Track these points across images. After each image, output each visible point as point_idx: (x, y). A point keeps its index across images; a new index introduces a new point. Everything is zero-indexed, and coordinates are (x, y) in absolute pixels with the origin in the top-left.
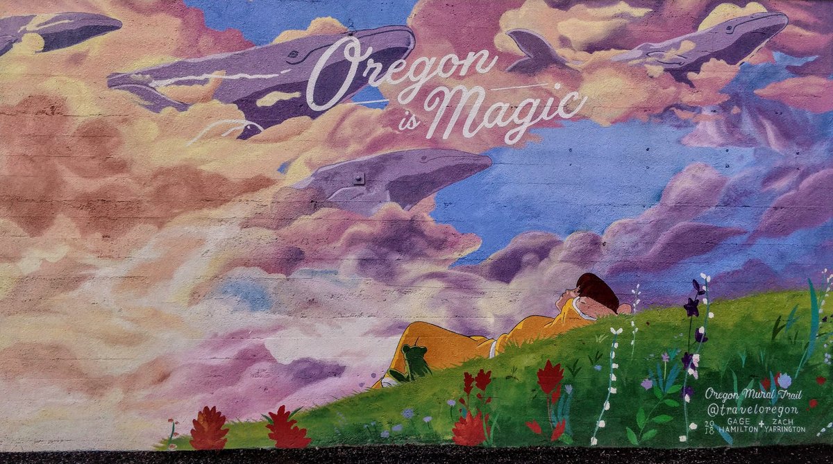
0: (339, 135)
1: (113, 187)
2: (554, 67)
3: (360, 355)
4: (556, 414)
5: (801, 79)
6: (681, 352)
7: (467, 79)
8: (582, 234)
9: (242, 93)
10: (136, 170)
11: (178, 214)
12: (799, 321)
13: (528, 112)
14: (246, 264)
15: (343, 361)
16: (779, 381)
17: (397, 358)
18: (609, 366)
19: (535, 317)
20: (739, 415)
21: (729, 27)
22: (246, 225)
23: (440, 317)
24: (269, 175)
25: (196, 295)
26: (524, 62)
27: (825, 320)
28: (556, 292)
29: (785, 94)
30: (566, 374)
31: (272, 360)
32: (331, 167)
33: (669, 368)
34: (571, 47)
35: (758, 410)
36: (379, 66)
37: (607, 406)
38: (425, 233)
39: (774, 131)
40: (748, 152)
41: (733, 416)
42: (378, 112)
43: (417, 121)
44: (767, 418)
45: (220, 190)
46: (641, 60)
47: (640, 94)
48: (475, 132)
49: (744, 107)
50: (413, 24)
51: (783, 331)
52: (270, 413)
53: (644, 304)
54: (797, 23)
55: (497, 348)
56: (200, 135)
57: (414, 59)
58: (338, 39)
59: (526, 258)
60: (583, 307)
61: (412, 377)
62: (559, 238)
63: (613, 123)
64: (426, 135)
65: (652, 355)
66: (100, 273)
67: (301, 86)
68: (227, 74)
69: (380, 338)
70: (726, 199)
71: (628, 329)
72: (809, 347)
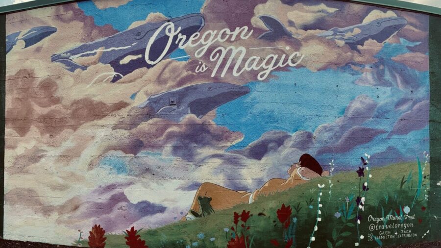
0: (163, 77)
1: (54, 111)
2: (285, 37)
3: (173, 201)
4: (288, 235)
5: (413, 53)
6: (355, 196)
7: (235, 43)
8: (302, 132)
9: (113, 58)
10: (64, 102)
11: (83, 123)
12: (413, 178)
13: (271, 62)
14: (115, 148)
15: (165, 204)
16: (404, 210)
17: (194, 203)
18: (318, 206)
19: (276, 179)
20: (385, 230)
21: (378, 22)
22: (115, 128)
23: (220, 180)
24: (126, 101)
25: (91, 165)
26: (268, 33)
27: (425, 177)
28: (288, 165)
29: (405, 60)
30: (293, 211)
31: (128, 201)
32: (158, 95)
33: (350, 205)
34: (295, 27)
35: (394, 226)
36: (185, 37)
37: (316, 228)
38: (210, 131)
39: (400, 79)
40: (388, 90)
41: (382, 230)
42: (184, 63)
43: (206, 67)
44: (399, 230)
45: (102, 110)
46: (333, 37)
47: (332, 56)
48: (240, 73)
49: (386, 66)
50: (204, 12)
51: (405, 183)
52: (127, 230)
53: (336, 170)
54: (411, 24)
55: (253, 198)
56: (92, 83)
57: (205, 31)
58: (163, 24)
59: (270, 145)
60: (303, 173)
61: (203, 214)
62: (289, 134)
63: (319, 70)
64: (211, 75)
65: (340, 199)
66: (49, 154)
67: (142, 51)
68: (106, 48)
69: (185, 192)
70: (377, 114)
71: (327, 184)
72: (418, 192)
